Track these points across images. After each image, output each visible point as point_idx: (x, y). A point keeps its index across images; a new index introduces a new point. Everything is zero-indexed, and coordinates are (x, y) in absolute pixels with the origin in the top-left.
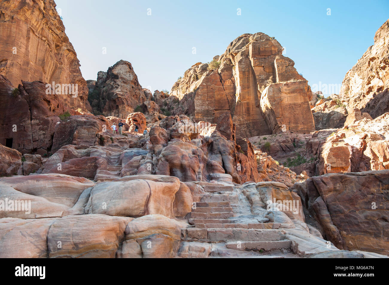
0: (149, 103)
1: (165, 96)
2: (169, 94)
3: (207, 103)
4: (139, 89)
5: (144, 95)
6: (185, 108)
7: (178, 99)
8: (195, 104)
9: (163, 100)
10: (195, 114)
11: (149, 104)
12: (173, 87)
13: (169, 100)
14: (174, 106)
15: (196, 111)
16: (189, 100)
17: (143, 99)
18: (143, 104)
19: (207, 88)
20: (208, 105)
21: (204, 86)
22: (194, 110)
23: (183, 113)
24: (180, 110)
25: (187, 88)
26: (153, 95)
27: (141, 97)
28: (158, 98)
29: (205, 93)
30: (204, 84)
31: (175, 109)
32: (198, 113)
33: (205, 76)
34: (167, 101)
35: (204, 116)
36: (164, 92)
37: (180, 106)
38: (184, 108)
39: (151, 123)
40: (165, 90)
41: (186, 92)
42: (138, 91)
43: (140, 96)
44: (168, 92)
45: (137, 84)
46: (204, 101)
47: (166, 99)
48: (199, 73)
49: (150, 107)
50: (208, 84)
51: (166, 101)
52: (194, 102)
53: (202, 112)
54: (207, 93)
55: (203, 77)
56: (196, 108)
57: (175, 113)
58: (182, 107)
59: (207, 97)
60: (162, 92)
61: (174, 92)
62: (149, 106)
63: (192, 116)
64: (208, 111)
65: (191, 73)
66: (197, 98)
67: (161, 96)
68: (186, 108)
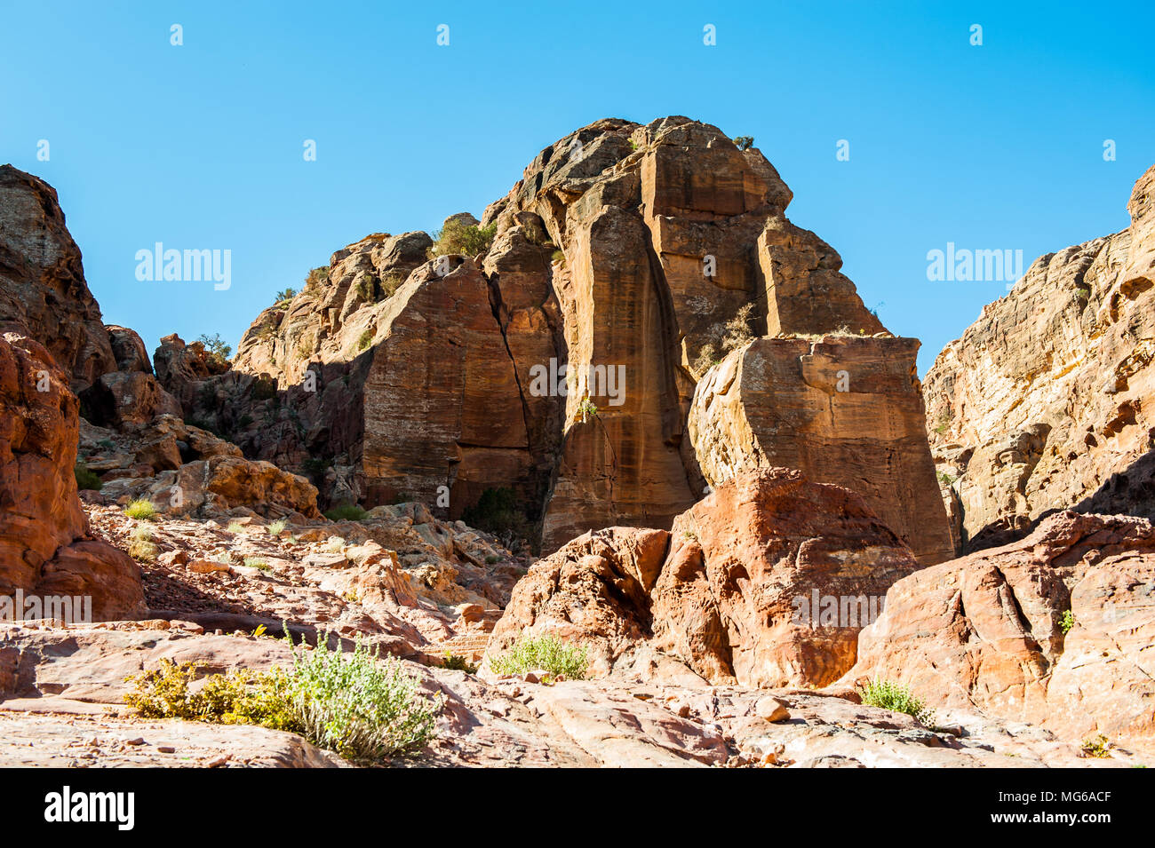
0: (131, 380)
1: (206, 365)
2: (231, 358)
3: (425, 405)
4: (85, 315)
5: (107, 346)
6: (311, 424)
7: (275, 382)
8: (367, 407)
9: (201, 384)
10: (365, 457)
11: (128, 388)
12: (254, 331)
13: (229, 383)
14: (252, 414)
15: (367, 444)
16: (332, 390)
17: (101, 366)
18: (98, 384)
19: (430, 335)
20: (428, 418)
21: (413, 324)
22: (360, 434)
23: (301, 445)
24: (286, 432)
25: (323, 335)
26: (151, 354)
27: (88, 351)
28: (175, 370)
29: (419, 360)
30: (418, 317)
31: (259, 424)
32: (377, 452)
33: (421, 281)
34: (218, 386)
35: (404, 470)
36: (208, 348)
37: (284, 413)
38: (305, 423)
39: (127, 475)
40: (211, 335)
41: (318, 349)
42: (74, 323)
43: (83, 347)
44: (227, 351)
45: (74, 289)
46: (407, 395)
47: (215, 378)
48: (388, 268)
49: (133, 404)
50: (435, 318)
51: (212, 386)
52: (359, 399)
53: (395, 449)
54: (429, 358)
55: (411, 286)
56: (368, 426)
57: (256, 443)
58: (292, 418)
59: (428, 378)
60: (197, 347)
61: (255, 349)
62: (128, 400)
63: (347, 464)
64: (426, 445)
65: (349, 270)
66: (376, 377)
67: (193, 364)
68: (318, 425)
